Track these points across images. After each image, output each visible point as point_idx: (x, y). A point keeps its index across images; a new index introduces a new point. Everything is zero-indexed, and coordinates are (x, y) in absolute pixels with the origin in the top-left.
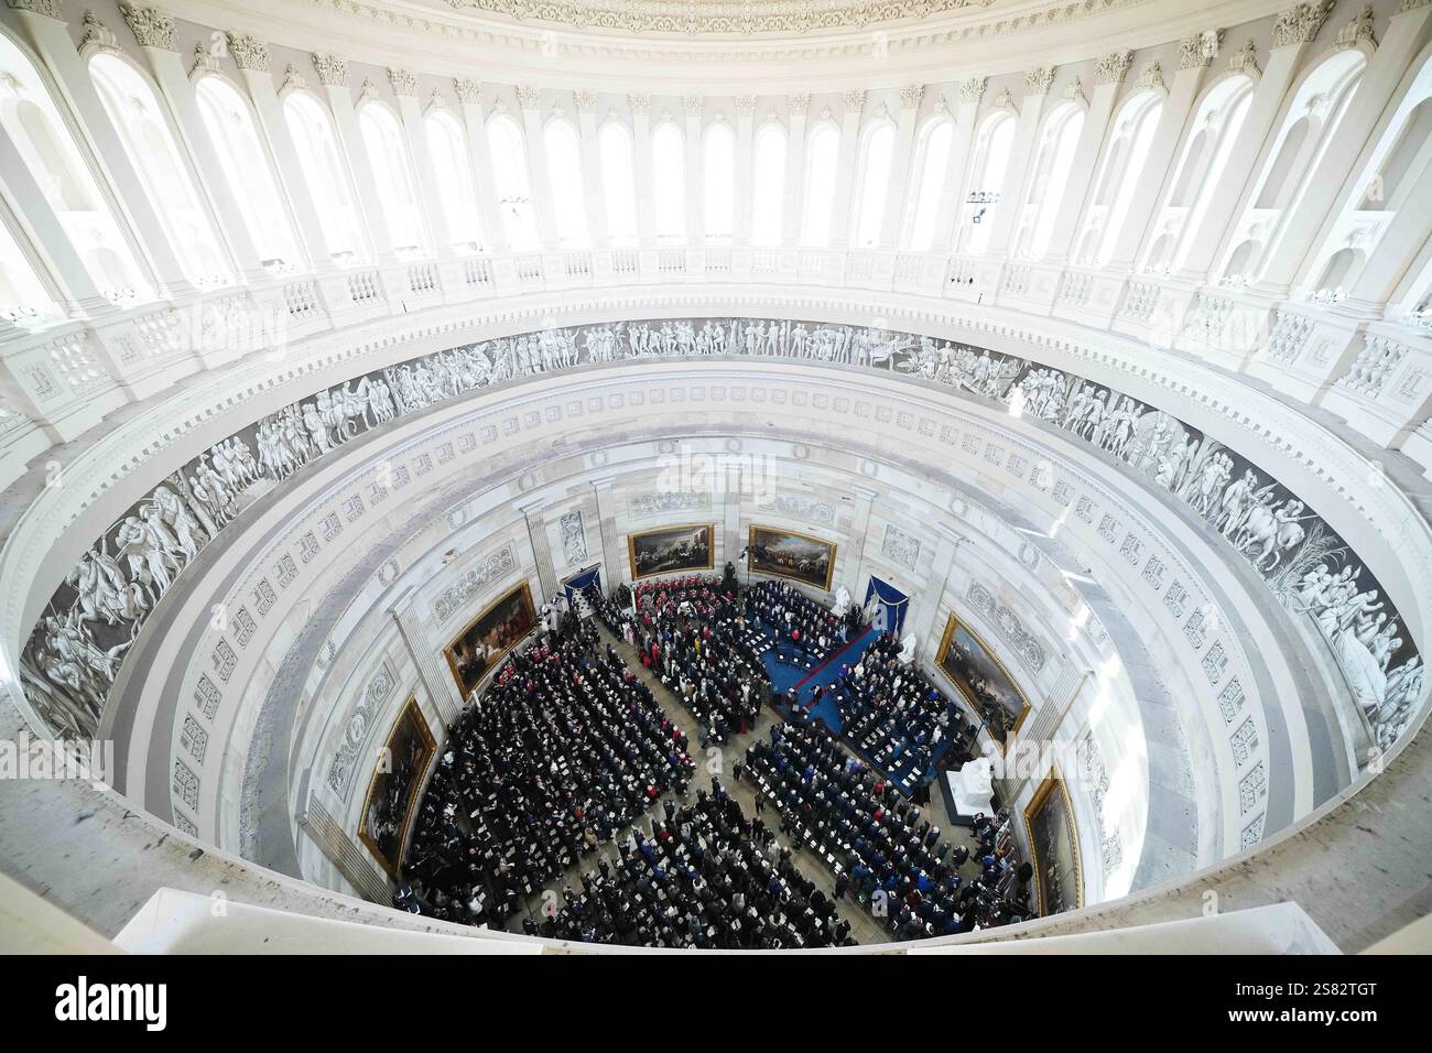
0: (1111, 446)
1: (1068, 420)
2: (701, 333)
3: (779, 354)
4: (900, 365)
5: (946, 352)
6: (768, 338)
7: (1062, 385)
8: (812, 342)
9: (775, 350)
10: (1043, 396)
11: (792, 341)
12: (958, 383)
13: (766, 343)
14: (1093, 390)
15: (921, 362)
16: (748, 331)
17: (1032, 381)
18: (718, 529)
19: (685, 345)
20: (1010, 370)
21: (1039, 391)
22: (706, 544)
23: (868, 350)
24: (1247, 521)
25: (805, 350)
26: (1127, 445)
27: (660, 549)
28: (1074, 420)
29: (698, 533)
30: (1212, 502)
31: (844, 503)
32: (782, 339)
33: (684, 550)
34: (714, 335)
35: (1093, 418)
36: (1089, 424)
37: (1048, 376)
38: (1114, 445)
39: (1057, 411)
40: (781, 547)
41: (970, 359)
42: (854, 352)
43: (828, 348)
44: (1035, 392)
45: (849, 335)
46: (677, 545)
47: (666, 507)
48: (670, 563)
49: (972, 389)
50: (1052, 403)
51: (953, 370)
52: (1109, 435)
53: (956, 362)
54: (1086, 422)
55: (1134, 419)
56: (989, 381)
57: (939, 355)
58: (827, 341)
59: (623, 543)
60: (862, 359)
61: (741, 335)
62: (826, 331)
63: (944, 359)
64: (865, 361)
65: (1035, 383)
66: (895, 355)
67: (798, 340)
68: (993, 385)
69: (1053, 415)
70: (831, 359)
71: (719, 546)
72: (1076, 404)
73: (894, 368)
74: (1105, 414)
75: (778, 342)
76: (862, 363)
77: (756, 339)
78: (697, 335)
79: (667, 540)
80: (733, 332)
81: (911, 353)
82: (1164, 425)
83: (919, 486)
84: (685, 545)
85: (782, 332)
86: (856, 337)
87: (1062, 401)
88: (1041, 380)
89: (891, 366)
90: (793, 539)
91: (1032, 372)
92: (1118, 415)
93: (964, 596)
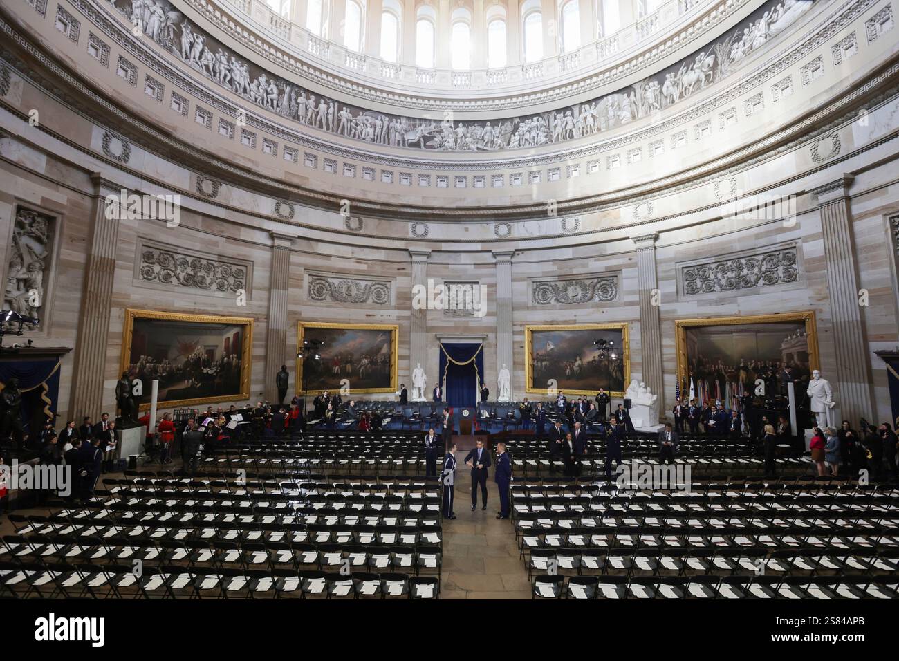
0: (587, 132)
1: (555, 137)
2: (256, 82)
3: (328, 129)
4: (429, 144)
5: (461, 129)
6: (318, 112)
7: (543, 123)
8: (357, 125)
9: (324, 124)
10: (534, 133)
11: (339, 121)
12: (474, 147)
13: (316, 116)
14: (562, 115)
15: (444, 139)
16: (300, 100)
17: (523, 129)
18: (258, 329)
19: (240, 84)
20: (507, 129)
21: (530, 132)
22: (240, 357)
23: (403, 134)
24: (683, 85)
25: (351, 131)
26: (596, 124)
27: (173, 353)
28: (558, 135)
29: (230, 334)
30: (659, 101)
31: (401, 275)
32: (330, 117)
33: (207, 363)
34: (269, 89)
35: (569, 127)
36: (568, 131)
37: (532, 121)
38: (589, 129)
39: (546, 136)
40: (338, 348)
41: (478, 131)
42: (392, 135)
43: (370, 130)
44: (528, 133)
45: (386, 123)
46: (200, 351)
47: (189, 281)
48: (186, 384)
49: (485, 148)
50: (541, 134)
51: (468, 140)
52: (583, 128)
53: (469, 135)
54: (566, 131)
55: (592, 112)
56: (495, 139)
57: (456, 133)
58: (369, 125)
59: (117, 324)
60: (399, 141)
61: (293, 101)
62: (367, 117)
63: (460, 135)
64: (401, 142)
65: (525, 129)
66: (424, 137)
67: (344, 120)
68: (499, 141)
69: (544, 140)
70: (373, 140)
71: (258, 358)
72: (556, 126)
73: (425, 146)
74: (575, 121)
75: (327, 119)
76: (398, 144)
77: (307, 110)
78: (251, 81)
79: (187, 339)
80: (286, 96)
81: (436, 134)
82: (611, 102)
83: (467, 229)
84: (210, 352)
85: (331, 110)
86: (392, 124)
87: (546, 130)
88: (528, 126)
89: (422, 144)
90: (349, 334)
91: (521, 124)
92: (582, 116)
93: (530, 304)
